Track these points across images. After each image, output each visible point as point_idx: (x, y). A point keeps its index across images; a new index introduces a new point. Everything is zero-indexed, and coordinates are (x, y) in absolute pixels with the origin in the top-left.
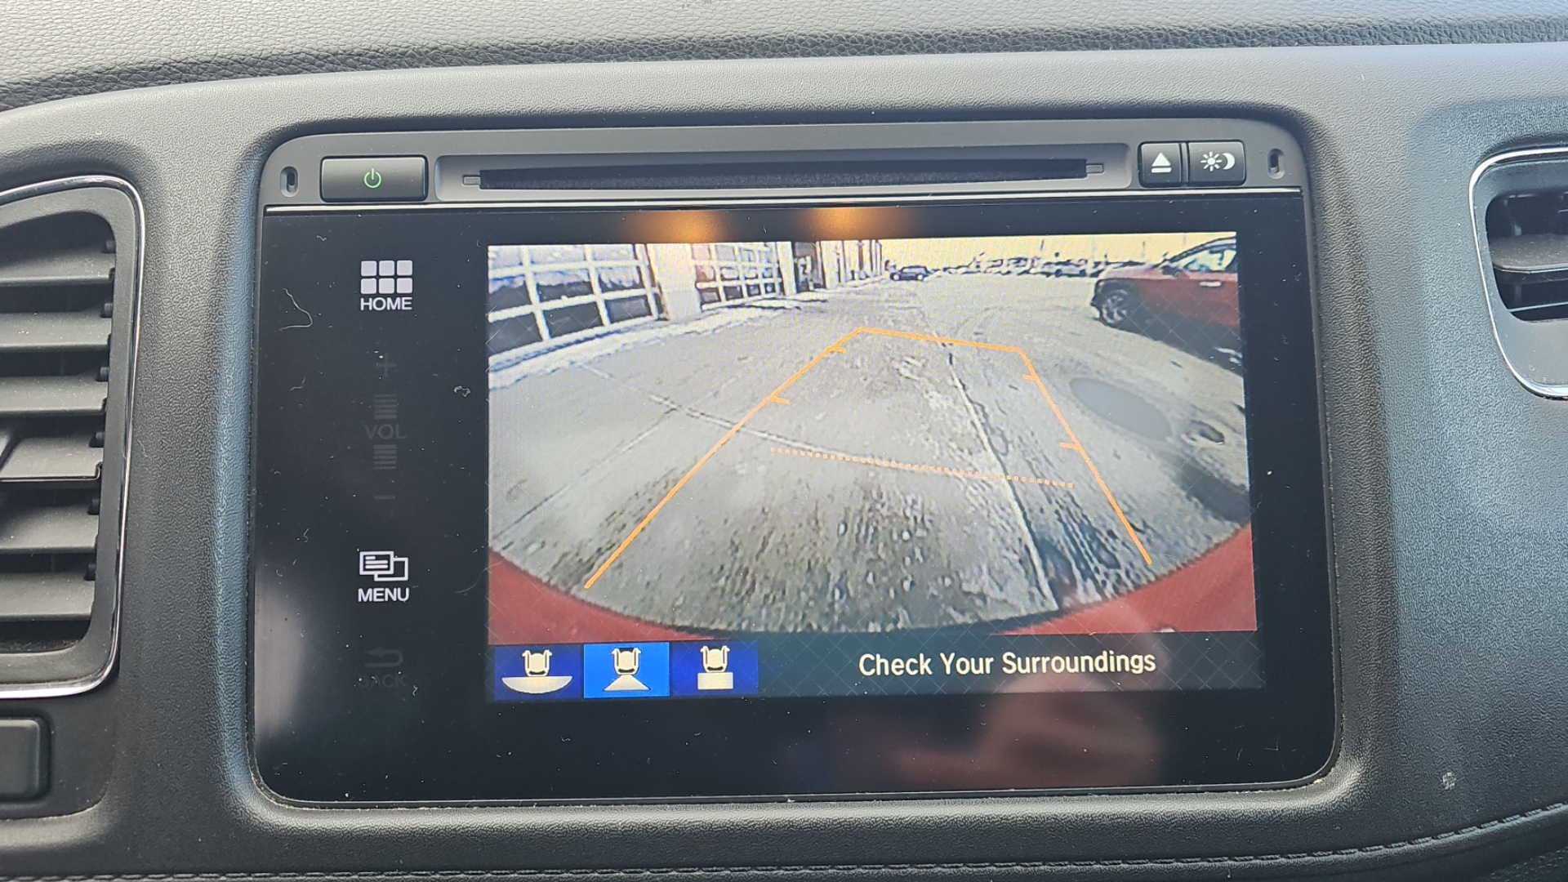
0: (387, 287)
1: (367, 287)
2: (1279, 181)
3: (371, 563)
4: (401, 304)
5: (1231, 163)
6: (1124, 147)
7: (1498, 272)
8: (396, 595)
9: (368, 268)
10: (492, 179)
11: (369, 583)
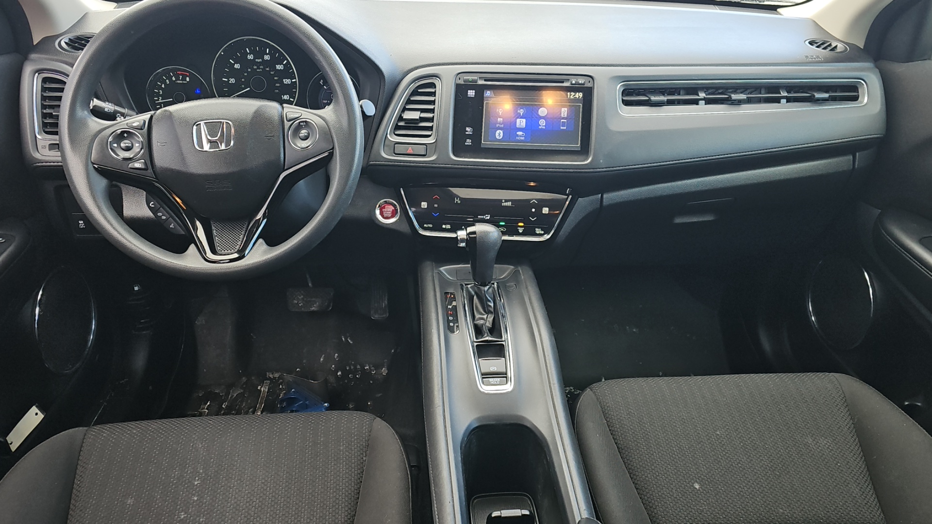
0: (471, 94)
1: (469, 94)
2: (589, 85)
3: (467, 129)
4: (473, 96)
5: (583, 82)
6: (569, 80)
7: (622, 100)
8: (471, 133)
9: (469, 91)
10: (485, 80)
11: (467, 131)
